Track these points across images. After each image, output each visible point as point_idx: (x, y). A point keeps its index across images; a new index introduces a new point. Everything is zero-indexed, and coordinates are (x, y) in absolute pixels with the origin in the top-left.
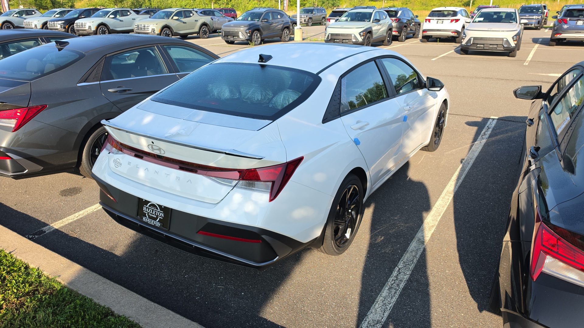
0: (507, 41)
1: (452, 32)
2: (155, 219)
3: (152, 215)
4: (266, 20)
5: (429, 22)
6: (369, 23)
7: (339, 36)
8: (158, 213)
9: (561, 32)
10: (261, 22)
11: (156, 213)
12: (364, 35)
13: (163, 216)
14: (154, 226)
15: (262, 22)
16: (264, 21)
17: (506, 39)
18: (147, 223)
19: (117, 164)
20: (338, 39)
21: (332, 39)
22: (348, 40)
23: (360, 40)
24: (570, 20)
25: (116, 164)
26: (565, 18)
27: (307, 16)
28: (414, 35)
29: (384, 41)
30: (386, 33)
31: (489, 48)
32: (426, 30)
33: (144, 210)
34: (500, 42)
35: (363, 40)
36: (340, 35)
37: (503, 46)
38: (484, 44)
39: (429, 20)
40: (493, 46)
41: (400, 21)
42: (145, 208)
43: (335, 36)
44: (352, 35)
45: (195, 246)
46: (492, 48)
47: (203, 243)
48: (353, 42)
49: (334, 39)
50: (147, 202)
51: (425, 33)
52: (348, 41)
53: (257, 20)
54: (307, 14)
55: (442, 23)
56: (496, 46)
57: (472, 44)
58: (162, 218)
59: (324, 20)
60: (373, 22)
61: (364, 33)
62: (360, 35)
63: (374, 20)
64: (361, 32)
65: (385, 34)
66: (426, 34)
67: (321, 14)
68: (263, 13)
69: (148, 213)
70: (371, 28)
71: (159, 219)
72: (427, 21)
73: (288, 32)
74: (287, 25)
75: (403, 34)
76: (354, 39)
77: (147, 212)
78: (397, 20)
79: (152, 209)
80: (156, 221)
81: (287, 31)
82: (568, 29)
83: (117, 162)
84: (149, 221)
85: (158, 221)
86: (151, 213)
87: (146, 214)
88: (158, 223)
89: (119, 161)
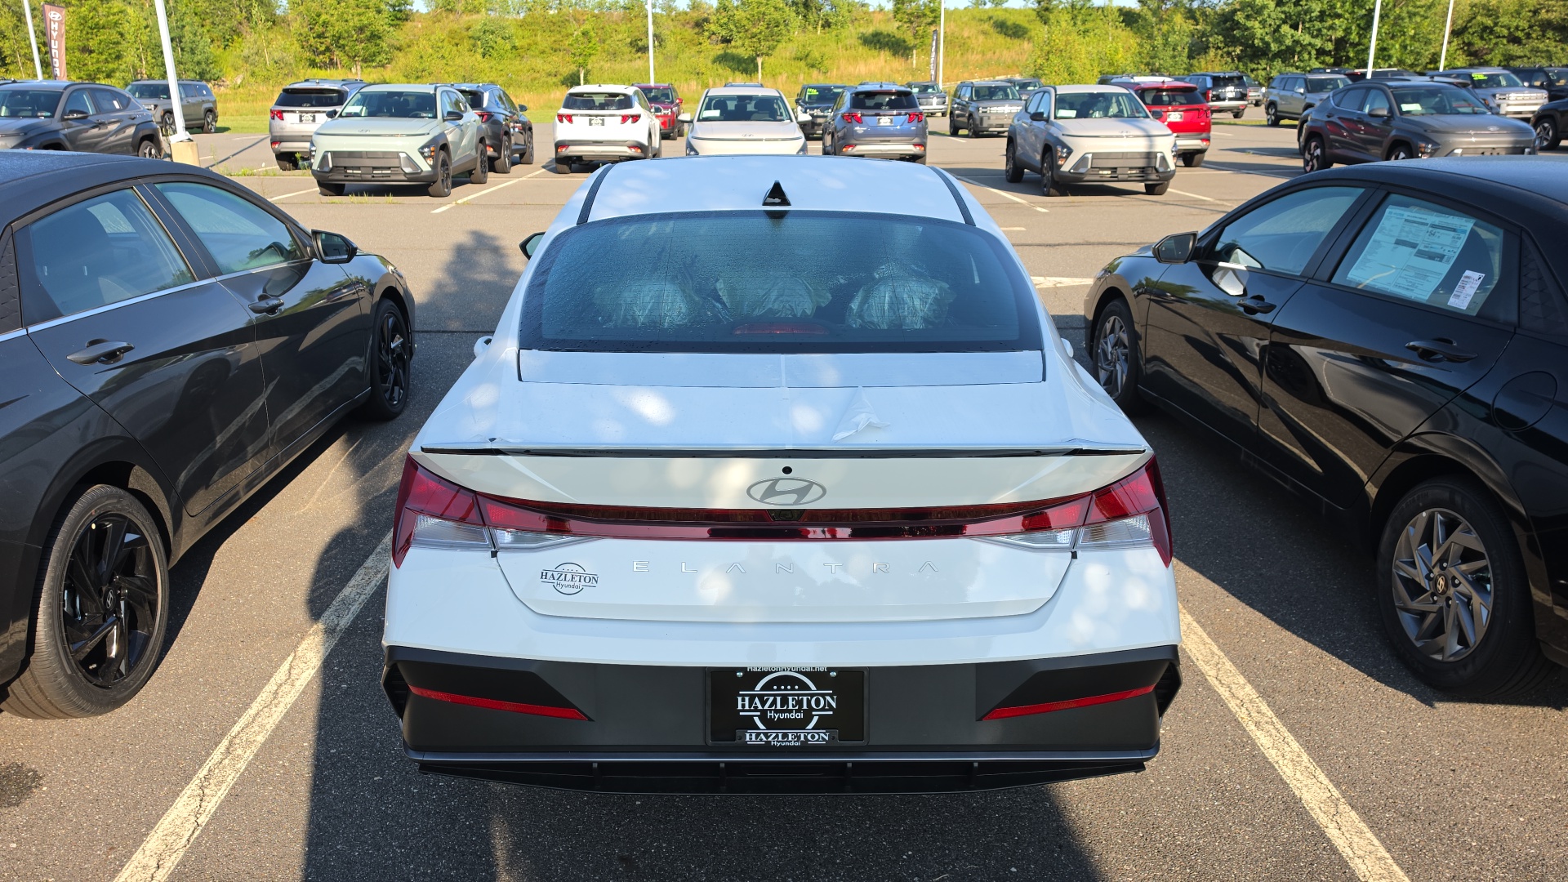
1: (630, 147)
2: (800, 724)
3: (786, 715)
4: (79, 116)
5: (570, 120)
6: (434, 122)
7: (362, 158)
8: (809, 702)
9: (855, 142)
10: (63, 119)
11: (800, 703)
12: (433, 154)
13: (834, 705)
14: (805, 749)
15: (64, 123)
16: (71, 117)
18: (767, 749)
19: (572, 583)
20: (358, 168)
21: (336, 167)
22: (389, 168)
23: (424, 169)
24: (862, 115)
25: (563, 582)
26: (854, 110)
27: (156, 106)
28: (522, 156)
29: (472, 170)
30: (474, 150)
32: (567, 143)
33: (740, 707)
35: (433, 167)
36: (364, 156)
39: (569, 118)
41: (493, 118)
42: (747, 699)
43: (347, 159)
44: (401, 154)
45: (980, 763)
47: (1004, 743)
48: (405, 174)
49: (346, 168)
50: (752, 677)
51: (564, 150)
52: (389, 172)
53: (44, 114)
54: (154, 101)
55: (603, 124)
58: (831, 713)
59: (211, 117)
60: (444, 120)
61: (432, 149)
62: (422, 153)
63: (446, 115)
64: (423, 148)
65: (473, 153)
66: (564, 152)
67: (199, 99)
68: (62, 93)
69: (764, 712)
70: (442, 135)
71: (815, 719)
72: (564, 119)
73: (153, 151)
74: (147, 132)
75: (505, 153)
76: (407, 167)
77: (756, 709)
78: (485, 117)
79: (779, 695)
80: (801, 729)
81: (150, 150)
82: (866, 134)
83: (569, 577)
84: (775, 738)
85: (813, 729)
86: (776, 711)
87: (757, 720)
88: (817, 733)
89: (581, 571)
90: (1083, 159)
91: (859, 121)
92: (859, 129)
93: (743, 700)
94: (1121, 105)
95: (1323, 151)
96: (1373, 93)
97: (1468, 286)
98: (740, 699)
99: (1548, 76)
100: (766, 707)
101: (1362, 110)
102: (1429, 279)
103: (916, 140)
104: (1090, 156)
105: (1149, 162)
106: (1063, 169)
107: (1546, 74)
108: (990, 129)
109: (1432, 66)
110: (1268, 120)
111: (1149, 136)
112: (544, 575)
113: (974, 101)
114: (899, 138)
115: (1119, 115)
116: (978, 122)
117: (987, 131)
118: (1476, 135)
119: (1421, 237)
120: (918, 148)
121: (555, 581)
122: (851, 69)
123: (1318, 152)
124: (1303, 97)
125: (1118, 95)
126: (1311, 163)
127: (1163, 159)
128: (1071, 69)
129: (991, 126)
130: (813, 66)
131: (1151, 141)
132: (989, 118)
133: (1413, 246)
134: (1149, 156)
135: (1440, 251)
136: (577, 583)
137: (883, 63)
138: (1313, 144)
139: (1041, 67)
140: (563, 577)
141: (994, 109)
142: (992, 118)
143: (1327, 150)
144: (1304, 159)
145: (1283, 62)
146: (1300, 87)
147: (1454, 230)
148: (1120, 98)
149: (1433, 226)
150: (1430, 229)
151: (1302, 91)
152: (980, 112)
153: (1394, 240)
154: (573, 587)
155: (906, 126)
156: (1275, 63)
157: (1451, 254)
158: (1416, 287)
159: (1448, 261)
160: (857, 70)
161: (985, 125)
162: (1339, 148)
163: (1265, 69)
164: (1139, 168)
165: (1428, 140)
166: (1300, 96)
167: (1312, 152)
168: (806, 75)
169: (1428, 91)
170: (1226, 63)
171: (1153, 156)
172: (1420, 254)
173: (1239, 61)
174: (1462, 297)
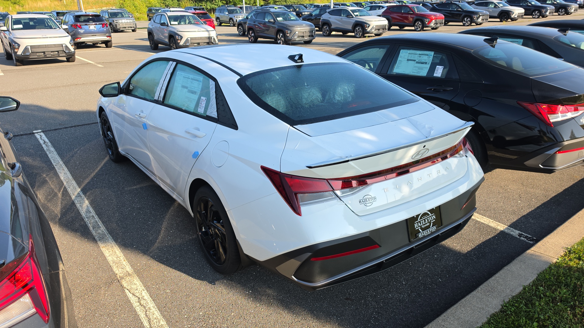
0: (66, 47)
2: (428, 227)
3: (426, 225)
8: (430, 219)
11: (428, 220)
13: (435, 218)
17: (65, 45)
18: (424, 237)
19: (369, 202)
25: (366, 202)
26: (76, 23)
31: (52, 55)
33: (416, 227)
34: (61, 49)
37: (64, 52)
38: (44, 52)
40: (54, 53)
46: (54, 55)
50: (416, 217)
56: (57, 53)
57: (30, 53)
58: (435, 220)
77: (419, 226)
79: (423, 220)
80: (430, 228)
82: (84, 33)
83: (368, 200)
84: (426, 233)
85: (432, 227)
86: (424, 225)
87: (420, 229)
88: (433, 228)
89: (370, 197)
90: (187, 40)
91: (80, 27)
92: (81, 31)
93: (416, 225)
94: (190, 19)
95: (254, 34)
96: (267, 14)
97: (439, 70)
98: (415, 224)
99: (294, 8)
100: (421, 225)
101: (265, 20)
102: (424, 69)
103: (107, 35)
104: (189, 39)
105: (210, 40)
106: (180, 44)
107: (293, 7)
108: (121, 29)
109: (254, 4)
110: (218, 24)
111: (208, 31)
112: (360, 202)
113: (110, 18)
114: (100, 34)
115: (190, 23)
116: (115, 26)
117: (120, 30)
118: (300, 27)
119: (417, 58)
120: (109, 38)
121: (364, 203)
122: (35, 5)
123: (253, 34)
124: (228, 15)
125: (188, 16)
126: (251, 39)
127: (214, 39)
128: (135, 5)
129: (121, 28)
130: (15, 3)
131: (209, 33)
132: (119, 25)
133: (415, 61)
134: (209, 38)
135: (425, 61)
136: (371, 201)
137: (50, 2)
138: (251, 32)
139: (122, 4)
140: (366, 200)
141: (120, 21)
142: (120, 24)
143: (256, 34)
144: (249, 37)
145: (210, 3)
146: (226, 12)
147: (428, 55)
148: (189, 17)
149: (420, 54)
150: (419, 55)
151: (227, 13)
152: (115, 22)
153: (407, 60)
154: (370, 203)
155: (102, 29)
156: (208, 3)
157: (429, 62)
158: (420, 72)
159: (428, 64)
160: (38, 5)
161: (118, 27)
162: (259, 33)
163: (204, 5)
164: (207, 43)
165: (288, 29)
166: (227, 15)
167: (251, 35)
168: (13, 8)
169: (282, 13)
170: (191, 3)
171: (210, 38)
172: (417, 63)
173: (195, 2)
174: (438, 73)
